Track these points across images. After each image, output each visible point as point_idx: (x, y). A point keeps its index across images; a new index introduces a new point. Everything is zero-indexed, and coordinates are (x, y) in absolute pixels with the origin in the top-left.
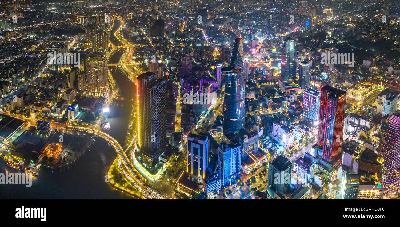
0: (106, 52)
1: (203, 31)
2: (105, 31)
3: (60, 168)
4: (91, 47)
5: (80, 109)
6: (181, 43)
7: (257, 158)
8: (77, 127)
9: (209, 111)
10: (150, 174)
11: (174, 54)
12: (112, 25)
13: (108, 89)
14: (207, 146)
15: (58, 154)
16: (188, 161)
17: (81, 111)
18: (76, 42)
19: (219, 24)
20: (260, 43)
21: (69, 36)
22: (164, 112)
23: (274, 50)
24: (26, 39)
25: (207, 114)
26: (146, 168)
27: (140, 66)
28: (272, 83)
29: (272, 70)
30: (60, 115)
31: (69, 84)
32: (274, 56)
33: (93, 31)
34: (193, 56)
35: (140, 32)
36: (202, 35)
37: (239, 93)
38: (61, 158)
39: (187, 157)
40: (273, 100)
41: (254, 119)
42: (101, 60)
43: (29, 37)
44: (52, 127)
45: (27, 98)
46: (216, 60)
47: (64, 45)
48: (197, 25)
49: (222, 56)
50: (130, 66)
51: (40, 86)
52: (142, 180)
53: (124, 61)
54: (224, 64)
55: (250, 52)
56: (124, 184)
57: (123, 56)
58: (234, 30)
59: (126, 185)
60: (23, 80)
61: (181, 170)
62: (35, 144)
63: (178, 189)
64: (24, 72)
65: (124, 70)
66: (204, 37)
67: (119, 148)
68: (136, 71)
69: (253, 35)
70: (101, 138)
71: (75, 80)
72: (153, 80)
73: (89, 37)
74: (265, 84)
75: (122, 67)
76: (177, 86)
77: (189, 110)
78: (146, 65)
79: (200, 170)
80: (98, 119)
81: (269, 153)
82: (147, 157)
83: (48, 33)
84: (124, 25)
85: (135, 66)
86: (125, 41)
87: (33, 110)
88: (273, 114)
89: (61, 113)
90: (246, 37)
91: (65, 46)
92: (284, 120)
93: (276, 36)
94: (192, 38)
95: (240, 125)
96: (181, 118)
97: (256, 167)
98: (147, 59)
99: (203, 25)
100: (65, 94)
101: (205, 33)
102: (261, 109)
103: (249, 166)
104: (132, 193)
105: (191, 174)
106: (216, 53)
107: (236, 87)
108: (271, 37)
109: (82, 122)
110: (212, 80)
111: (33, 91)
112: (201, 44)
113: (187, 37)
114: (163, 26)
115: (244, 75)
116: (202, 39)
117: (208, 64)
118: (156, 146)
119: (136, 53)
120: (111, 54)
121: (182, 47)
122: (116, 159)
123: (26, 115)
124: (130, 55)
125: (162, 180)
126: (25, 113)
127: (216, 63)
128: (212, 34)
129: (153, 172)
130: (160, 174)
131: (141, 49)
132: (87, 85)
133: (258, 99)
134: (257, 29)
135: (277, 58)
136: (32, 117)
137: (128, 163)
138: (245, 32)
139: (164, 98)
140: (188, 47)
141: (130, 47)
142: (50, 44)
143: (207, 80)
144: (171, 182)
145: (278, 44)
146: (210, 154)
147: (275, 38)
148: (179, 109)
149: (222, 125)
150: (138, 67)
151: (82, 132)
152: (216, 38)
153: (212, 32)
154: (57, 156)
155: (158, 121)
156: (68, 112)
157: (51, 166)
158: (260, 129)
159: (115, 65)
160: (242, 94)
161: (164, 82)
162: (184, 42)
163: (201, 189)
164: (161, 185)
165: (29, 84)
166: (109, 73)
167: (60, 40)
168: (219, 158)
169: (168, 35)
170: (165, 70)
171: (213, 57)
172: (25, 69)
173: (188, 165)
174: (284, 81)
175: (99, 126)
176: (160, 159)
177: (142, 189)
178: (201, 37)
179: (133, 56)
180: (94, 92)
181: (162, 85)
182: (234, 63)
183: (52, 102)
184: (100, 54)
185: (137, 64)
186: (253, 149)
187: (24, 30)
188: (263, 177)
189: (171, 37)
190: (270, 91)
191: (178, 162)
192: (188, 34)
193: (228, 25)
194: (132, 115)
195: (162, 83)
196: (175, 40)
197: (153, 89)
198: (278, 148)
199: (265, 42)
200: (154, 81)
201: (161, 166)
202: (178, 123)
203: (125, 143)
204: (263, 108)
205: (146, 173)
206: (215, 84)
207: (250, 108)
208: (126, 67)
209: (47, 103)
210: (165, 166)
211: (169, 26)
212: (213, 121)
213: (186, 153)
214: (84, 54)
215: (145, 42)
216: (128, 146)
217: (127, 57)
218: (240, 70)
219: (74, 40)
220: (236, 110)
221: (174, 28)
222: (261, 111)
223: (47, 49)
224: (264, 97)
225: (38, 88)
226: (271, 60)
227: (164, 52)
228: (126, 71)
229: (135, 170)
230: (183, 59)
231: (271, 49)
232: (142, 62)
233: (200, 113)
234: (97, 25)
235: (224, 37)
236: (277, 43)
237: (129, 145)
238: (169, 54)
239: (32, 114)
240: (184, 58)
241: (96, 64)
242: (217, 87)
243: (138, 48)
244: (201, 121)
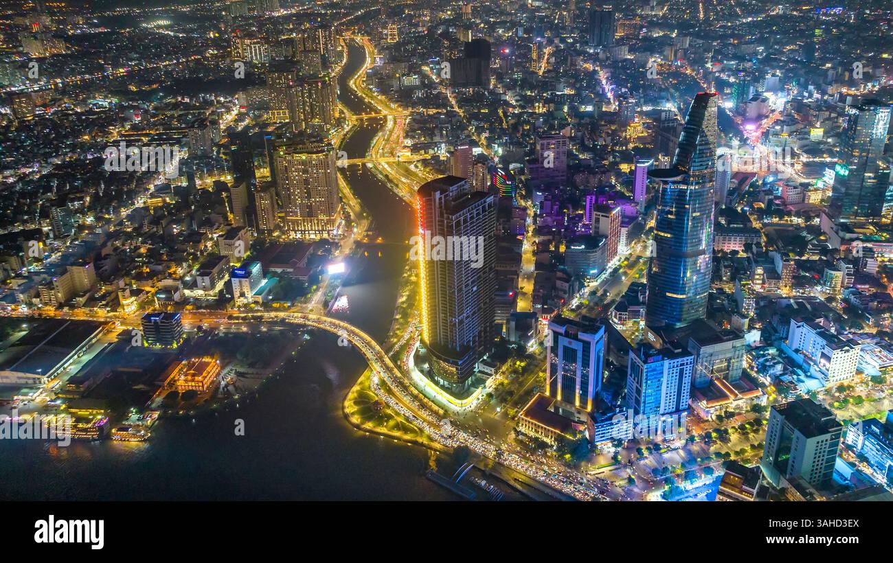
0: (329, 130)
1: (601, 73)
2: (325, 76)
3: (214, 411)
4: (287, 121)
5: (265, 273)
6: (537, 104)
7: (736, 392)
8: (259, 314)
9: (610, 270)
10: (452, 399)
11: (519, 132)
12: (341, 61)
13: (340, 220)
14: (602, 346)
15: (207, 382)
16: (548, 374)
17: (269, 276)
18: (243, 110)
19: (649, 53)
20: (773, 111)
21: (220, 96)
22: (490, 269)
23: (817, 133)
24: (86, 111)
25: (603, 276)
26: (443, 387)
27: (425, 162)
28: (799, 221)
29: (802, 184)
30: (211, 293)
31: (231, 216)
32: (813, 149)
33: (288, 79)
34: (571, 138)
35: (424, 76)
36: (599, 82)
37: (697, 234)
38: (217, 388)
39: (548, 366)
40: (798, 263)
41: (735, 301)
42: (318, 152)
43: (95, 105)
44: (187, 323)
45: (107, 265)
46: (635, 149)
47: (206, 119)
48: (584, 56)
49: (653, 139)
50: (399, 163)
51: (146, 229)
52: (432, 411)
53: (381, 151)
54: (657, 160)
55: (739, 133)
56: (387, 421)
57: (377, 138)
58: (693, 70)
59: (391, 423)
60: (90, 220)
61: (532, 391)
62: (141, 370)
63: (522, 429)
64: (88, 199)
65: (381, 173)
66: (603, 89)
67: (374, 349)
68: (417, 175)
69: (752, 88)
70: (325, 331)
71: (247, 204)
72: (462, 195)
73: (279, 95)
74: (775, 220)
75: (375, 167)
76: (525, 209)
77: (554, 266)
78: (442, 158)
79: (581, 395)
80: (317, 290)
81: (774, 386)
82: (443, 364)
83: (155, 91)
84: (378, 59)
85: (410, 163)
86: (381, 101)
87: (128, 291)
88: (795, 298)
89: (213, 286)
90: (728, 91)
91: (210, 122)
92: (826, 318)
93: (830, 91)
94: (567, 91)
95: (693, 309)
96: (533, 282)
97: (732, 410)
98: (443, 145)
99: (601, 56)
100: (222, 241)
101: (607, 78)
102: (758, 279)
103: (713, 403)
104: (408, 437)
105: (557, 401)
106: (636, 130)
107: (688, 220)
108: (811, 96)
109: (273, 300)
110: (619, 198)
111: (123, 245)
112: (594, 106)
113: (554, 88)
114: (488, 59)
115: (715, 192)
116: (597, 94)
117: (611, 159)
118: (469, 341)
119: (413, 130)
120: (345, 135)
121: (541, 115)
122: (366, 373)
123: (106, 305)
124: (398, 136)
125: (484, 409)
126: (104, 302)
127: (635, 155)
128: (626, 81)
129: (462, 394)
130: (478, 399)
131: (425, 120)
132: (283, 215)
133: (750, 255)
134: (768, 68)
135: (825, 156)
136: (125, 307)
137: (396, 379)
138: (729, 76)
139: (490, 237)
140: (557, 114)
141: (395, 117)
142: (164, 119)
143: (605, 198)
144: (505, 414)
145: (833, 115)
146: (608, 364)
147: (826, 97)
148: (529, 261)
149: (643, 303)
150: (419, 165)
151: (273, 323)
152: (637, 91)
153: (627, 75)
154: (205, 386)
155: (475, 289)
156: (233, 282)
157: (187, 409)
158: (751, 328)
159: (358, 161)
160: (704, 237)
161: (490, 199)
162: (547, 102)
163: (581, 432)
164: (480, 420)
165: (109, 229)
166: (342, 183)
167: (194, 107)
168: (631, 376)
169: (500, 83)
170: (492, 170)
171: (627, 142)
172: (92, 191)
173: (548, 382)
174: (838, 217)
175: (320, 306)
176: (478, 367)
177: (432, 428)
178: (595, 89)
179: (407, 136)
180: (301, 231)
181: (484, 207)
182: (686, 157)
183: (185, 265)
184: (314, 137)
185: (416, 157)
186: (728, 369)
187: (76, 86)
188: (751, 436)
189: (510, 87)
190: (792, 241)
191: (523, 374)
192: (557, 79)
193: (675, 55)
194: (405, 275)
195: (485, 202)
196: (521, 96)
197: (460, 216)
198: (800, 381)
199: (789, 106)
200: (465, 198)
201: (480, 382)
202: (524, 294)
203: (388, 337)
204: (763, 280)
205: (444, 398)
206: (630, 209)
207: (726, 275)
208: (386, 166)
209: (169, 268)
210: (491, 384)
211: (504, 58)
212: (619, 294)
213: (546, 357)
214: (268, 140)
215: (440, 101)
216: (396, 343)
217: (388, 140)
218: (703, 177)
219: (235, 105)
220: (685, 273)
221: (518, 64)
222: (759, 284)
223: (157, 135)
224: (770, 253)
225: (139, 235)
226: (804, 158)
227: (490, 125)
228: (387, 176)
229: (416, 392)
230: (542, 145)
231: (806, 130)
232: (431, 152)
233: (583, 272)
234: (298, 61)
235: (661, 90)
236: (828, 113)
237: (399, 341)
238: (503, 132)
239: (124, 302)
240: (545, 142)
241: (303, 163)
242: (635, 215)
243: (418, 117)
244: (587, 290)
